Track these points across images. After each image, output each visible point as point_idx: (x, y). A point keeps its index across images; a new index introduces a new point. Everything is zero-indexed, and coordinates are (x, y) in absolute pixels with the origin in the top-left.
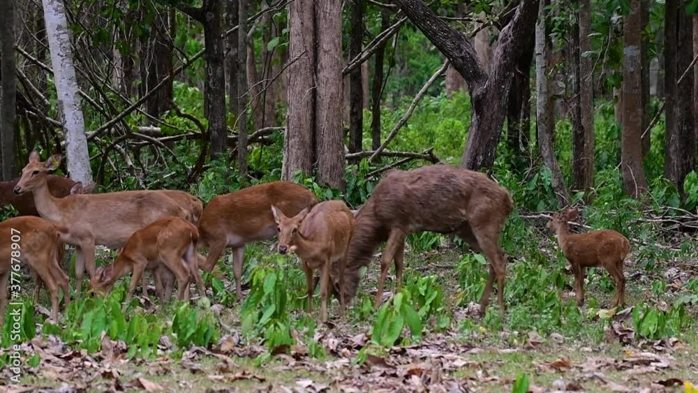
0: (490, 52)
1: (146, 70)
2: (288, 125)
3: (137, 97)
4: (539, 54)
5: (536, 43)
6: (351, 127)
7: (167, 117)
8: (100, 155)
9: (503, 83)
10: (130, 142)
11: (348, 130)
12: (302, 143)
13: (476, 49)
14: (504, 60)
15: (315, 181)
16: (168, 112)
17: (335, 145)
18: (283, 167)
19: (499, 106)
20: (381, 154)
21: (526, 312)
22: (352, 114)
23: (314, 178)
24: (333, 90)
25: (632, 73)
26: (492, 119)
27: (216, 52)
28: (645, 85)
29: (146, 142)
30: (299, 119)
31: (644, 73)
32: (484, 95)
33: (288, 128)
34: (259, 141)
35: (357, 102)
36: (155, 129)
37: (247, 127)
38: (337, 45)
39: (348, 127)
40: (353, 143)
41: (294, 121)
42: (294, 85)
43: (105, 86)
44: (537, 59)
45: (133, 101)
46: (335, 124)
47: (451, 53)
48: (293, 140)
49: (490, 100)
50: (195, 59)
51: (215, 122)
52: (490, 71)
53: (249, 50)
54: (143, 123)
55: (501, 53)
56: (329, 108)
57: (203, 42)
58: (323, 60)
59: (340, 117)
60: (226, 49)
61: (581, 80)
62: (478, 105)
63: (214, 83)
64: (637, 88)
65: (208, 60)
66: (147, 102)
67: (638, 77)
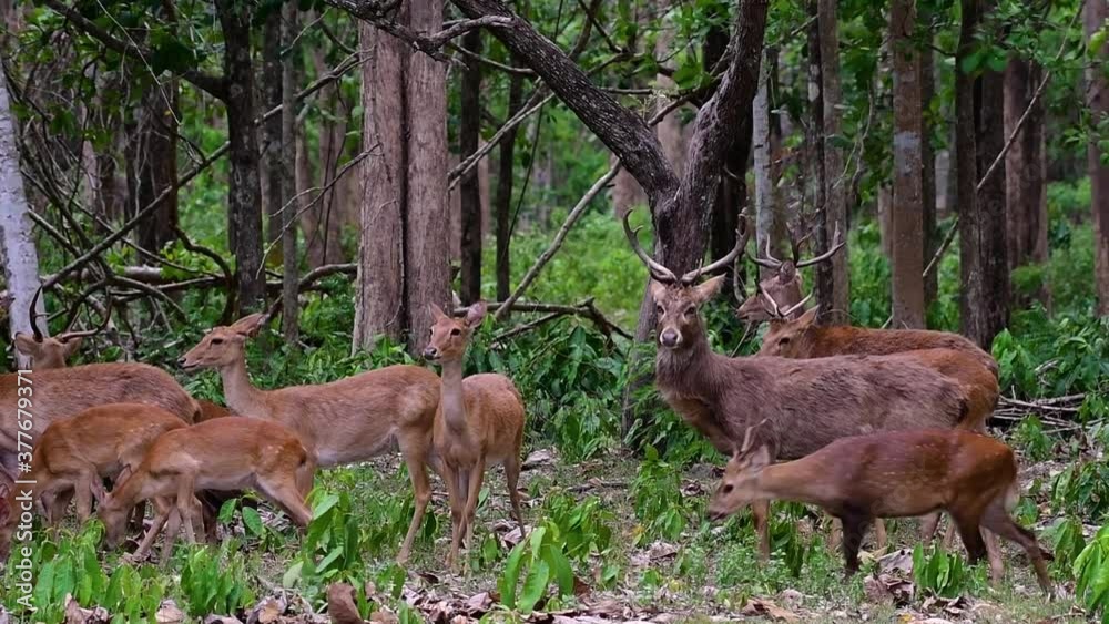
0: (681, 146)
1: (137, 177)
2: (363, 261)
3: (122, 221)
4: (759, 146)
5: (755, 129)
6: (463, 264)
7: (170, 251)
8: (64, 313)
9: (704, 192)
10: (112, 291)
11: (458, 270)
12: (386, 290)
13: (660, 139)
14: (705, 156)
15: (406, 350)
16: (170, 243)
17: (437, 293)
18: (356, 328)
19: (698, 229)
20: (512, 308)
21: (745, 555)
22: (465, 243)
23: (404, 345)
24: (434, 206)
25: (907, 175)
26: (687, 251)
27: (247, 147)
28: (929, 193)
29: (138, 291)
30: (381, 252)
31: (927, 174)
32: (673, 212)
33: (363, 267)
34: (318, 288)
35: (471, 223)
36: (151, 270)
37: (297, 269)
38: (439, 135)
39: (457, 263)
40: (467, 290)
41: (372, 255)
42: (371, 198)
43: (71, 202)
44: (757, 154)
45: (115, 227)
46: (438, 260)
47: (621, 146)
48: (371, 286)
49: (683, 220)
50: (214, 159)
51: (246, 258)
52: (682, 175)
53: (299, 144)
54: (133, 260)
55: (700, 145)
56: (428, 234)
57: (225, 133)
58: (417, 159)
59: (445, 249)
60: (264, 141)
61: (827, 186)
62: (665, 227)
63: (244, 197)
64: (915, 198)
65: (234, 160)
66: (137, 228)
67: (917, 181)
